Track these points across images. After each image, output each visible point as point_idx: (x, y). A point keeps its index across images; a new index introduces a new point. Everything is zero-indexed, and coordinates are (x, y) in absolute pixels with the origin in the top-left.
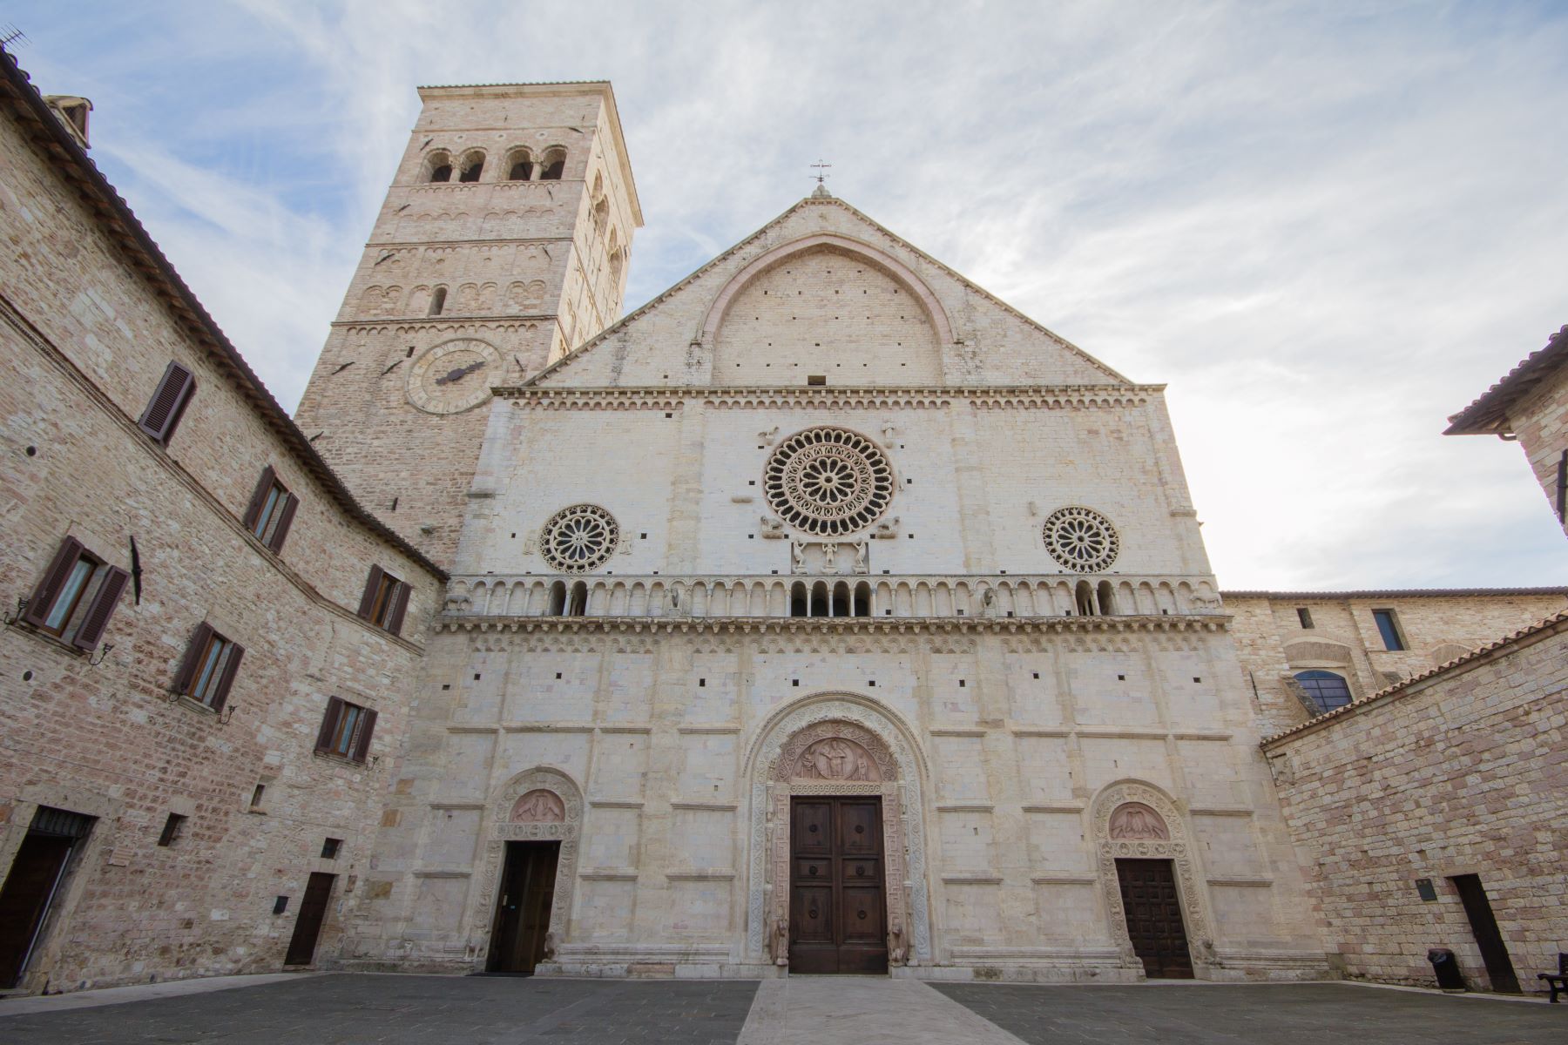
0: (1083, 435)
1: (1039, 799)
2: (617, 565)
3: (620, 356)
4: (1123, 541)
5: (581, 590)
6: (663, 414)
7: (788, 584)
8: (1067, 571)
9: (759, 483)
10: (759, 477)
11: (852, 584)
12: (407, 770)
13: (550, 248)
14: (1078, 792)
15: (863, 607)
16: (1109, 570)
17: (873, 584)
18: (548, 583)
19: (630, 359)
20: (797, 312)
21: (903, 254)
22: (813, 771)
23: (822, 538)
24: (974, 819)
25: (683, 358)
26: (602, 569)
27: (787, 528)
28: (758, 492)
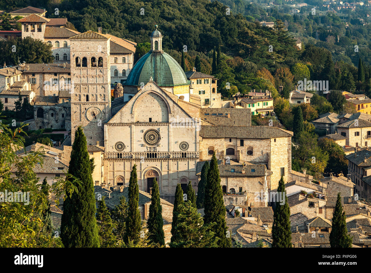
0: (187, 130)
1: (174, 178)
2: (125, 150)
3: (121, 116)
4: (190, 146)
5: (121, 154)
6: (128, 127)
7: (147, 153)
8: (181, 151)
9: (142, 138)
10: (143, 137)
11: (154, 153)
12: (105, 176)
13: (104, 86)
14: (178, 177)
15: (156, 157)
16: (187, 151)
17: (157, 153)
18: (117, 153)
19: (123, 117)
20: (147, 105)
21: (164, 95)
22: (150, 175)
23: (151, 146)
24: (167, 180)
25: (130, 117)
26: (123, 151)
27: (146, 145)
28: (143, 140)
